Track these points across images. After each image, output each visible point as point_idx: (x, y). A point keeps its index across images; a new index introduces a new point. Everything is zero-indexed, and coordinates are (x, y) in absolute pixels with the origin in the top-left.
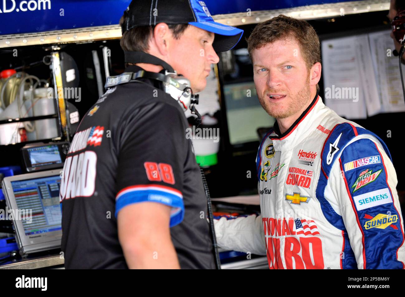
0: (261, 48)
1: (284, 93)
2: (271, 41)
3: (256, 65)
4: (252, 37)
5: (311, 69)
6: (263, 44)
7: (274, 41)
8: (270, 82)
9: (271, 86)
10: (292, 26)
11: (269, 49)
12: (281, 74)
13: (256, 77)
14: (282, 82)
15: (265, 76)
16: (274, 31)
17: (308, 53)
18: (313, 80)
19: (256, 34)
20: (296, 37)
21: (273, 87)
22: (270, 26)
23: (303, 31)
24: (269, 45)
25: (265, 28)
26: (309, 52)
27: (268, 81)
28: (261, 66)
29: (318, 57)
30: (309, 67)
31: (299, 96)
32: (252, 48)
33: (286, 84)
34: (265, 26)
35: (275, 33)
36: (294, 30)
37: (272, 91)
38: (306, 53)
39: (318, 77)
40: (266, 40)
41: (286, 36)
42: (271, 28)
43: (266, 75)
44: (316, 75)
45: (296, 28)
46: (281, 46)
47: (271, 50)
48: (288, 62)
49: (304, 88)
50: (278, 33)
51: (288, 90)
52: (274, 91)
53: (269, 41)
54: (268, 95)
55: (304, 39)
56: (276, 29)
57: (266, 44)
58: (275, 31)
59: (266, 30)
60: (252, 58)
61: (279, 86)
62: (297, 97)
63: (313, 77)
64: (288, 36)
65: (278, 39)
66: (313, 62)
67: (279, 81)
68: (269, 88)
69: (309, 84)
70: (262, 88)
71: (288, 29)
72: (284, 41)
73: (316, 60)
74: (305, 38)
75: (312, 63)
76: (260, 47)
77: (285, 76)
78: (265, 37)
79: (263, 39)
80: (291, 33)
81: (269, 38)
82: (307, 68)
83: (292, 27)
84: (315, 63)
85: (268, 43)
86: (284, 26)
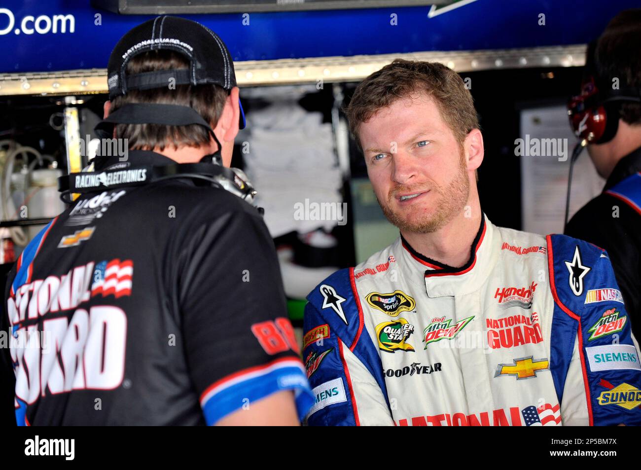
0: (372, 119)
1: (424, 189)
2: (386, 104)
3: (368, 151)
4: (353, 103)
5: (464, 141)
6: (374, 110)
7: (391, 102)
8: (396, 174)
9: (398, 181)
10: (418, 73)
11: (384, 117)
12: (413, 158)
13: (372, 170)
14: (418, 171)
15: (386, 167)
16: (387, 85)
17: (454, 114)
18: (471, 162)
19: (359, 97)
20: (428, 90)
21: (403, 181)
22: (380, 79)
23: (438, 78)
24: (383, 111)
25: (372, 84)
26: (455, 112)
27: (393, 172)
28: (376, 151)
29: (472, 120)
30: (461, 140)
31: (453, 189)
32: (357, 123)
33: (425, 173)
34: (371, 81)
35: (391, 88)
36: (422, 80)
37: (402, 190)
38: (450, 114)
39: (480, 154)
40: (377, 103)
41: (410, 91)
42: (383, 82)
43: (389, 164)
44: (475, 151)
45: (425, 75)
46: (406, 108)
47: (388, 119)
48: (421, 134)
49: (459, 175)
50: (396, 88)
51: (431, 181)
52: (406, 189)
53: (383, 104)
54: (396, 197)
55: (443, 91)
56: (391, 83)
57: (378, 110)
58: (390, 85)
59: (374, 86)
60: (360, 139)
61: (414, 177)
62: (450, 191)
63: (470, 155)
64: (414, 90)
65: (398, 98)
66: (466, 130)
67: (413, 169)
68: (397, 185)
69: (466, 168)
70: (385, 188)
71: (412, 78)
72: (409, 100)
73: (470, 126)
74: (444, 89)
75: (464, 130)
76: (369, 118)
77: (421, 159)
78: (374, 99)
79: (371, 102)
80: (419, 84)
81: (382, 99)
82: (457, 141)
83: (417, 75)
84: (469, 131)
85: (381, 108)
86: (403, 74)
